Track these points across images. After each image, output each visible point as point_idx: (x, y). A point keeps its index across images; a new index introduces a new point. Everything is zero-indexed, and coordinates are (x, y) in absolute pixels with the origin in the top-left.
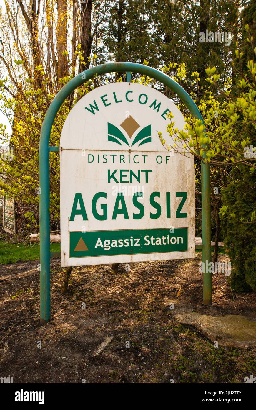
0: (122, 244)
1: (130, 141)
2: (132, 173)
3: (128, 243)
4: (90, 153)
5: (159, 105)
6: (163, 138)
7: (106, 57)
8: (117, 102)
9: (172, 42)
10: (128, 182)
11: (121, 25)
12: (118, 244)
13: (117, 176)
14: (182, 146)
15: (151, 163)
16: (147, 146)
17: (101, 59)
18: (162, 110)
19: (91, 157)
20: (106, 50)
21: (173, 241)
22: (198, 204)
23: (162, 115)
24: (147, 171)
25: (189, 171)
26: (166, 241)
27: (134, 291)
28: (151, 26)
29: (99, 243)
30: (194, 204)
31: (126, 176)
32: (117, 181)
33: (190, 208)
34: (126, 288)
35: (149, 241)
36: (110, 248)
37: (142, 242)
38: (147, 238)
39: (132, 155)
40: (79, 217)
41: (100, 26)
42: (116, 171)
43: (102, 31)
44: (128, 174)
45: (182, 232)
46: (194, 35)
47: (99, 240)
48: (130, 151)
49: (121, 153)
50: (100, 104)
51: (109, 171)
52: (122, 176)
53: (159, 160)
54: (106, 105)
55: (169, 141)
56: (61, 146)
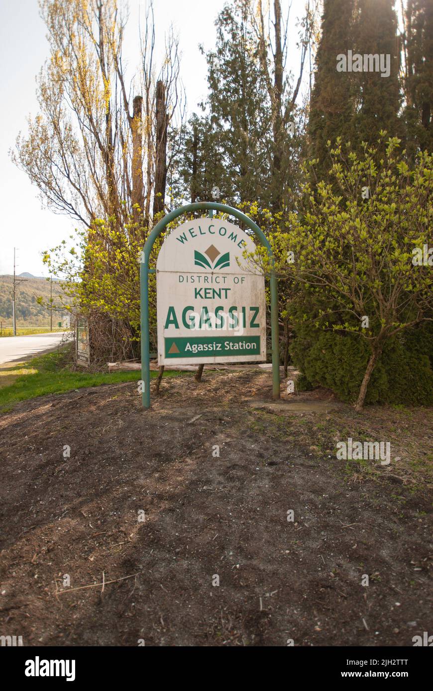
0: (207, 348)
1: (213, 265)
2: (214, 291)
3: (210, 347)
4: (181, 274)
5: (236, 237)
6: (239, 261)
7: (182, 188)
8: (201, 234)
9: (246, 175)
10: (211, 298)
11: (196, 156)
12: (204, 348)
13: (202, 293)
14: (253, 266)
15: (229, 283)
16: (226, 270)
17: (177, 190)
18: (238, 240)
19: (181, 278)
20: (182, 181)
21: (248, 346)
22: (268, 315)
23: (238, 245)
24: (226, 290)
25: (261, 289)
26: (242, 346)
27: (216, 393)
28: (226, 158)
29: (188, 347)
30: (265, 317)
31: (209, 293)
32: (202, 298)
33: (262, 320)
34: (209, 391)
35: (229, 346)
36: (197, 351)
37: (223, 347)
38: (227, 344)
39: (215, 276)
40: (172, 326)
41: (175, 158)
42: (201, 289)
43: (177, 162)
44: (211, 291)
45: (256, 339)
46: (268, 168)
47: (188, 344)
48: (212, 273)
49: (205, 275)
50: (188, 235)
51: (196, 289)
52: (206, 293)
53: (236, 280)
54: (193, 237)
55: (244, 263)
56: (157, 268)
